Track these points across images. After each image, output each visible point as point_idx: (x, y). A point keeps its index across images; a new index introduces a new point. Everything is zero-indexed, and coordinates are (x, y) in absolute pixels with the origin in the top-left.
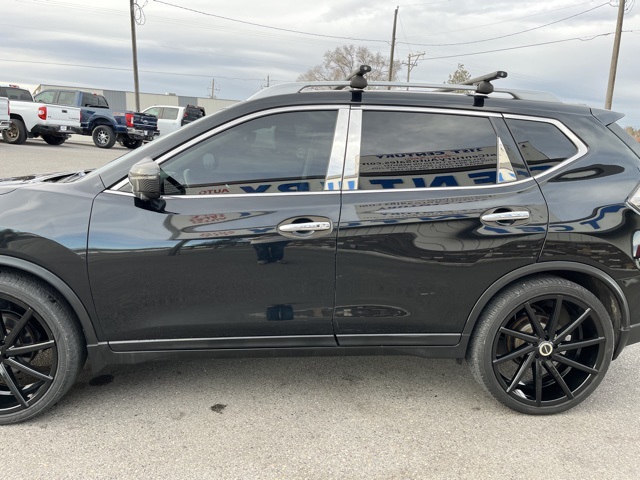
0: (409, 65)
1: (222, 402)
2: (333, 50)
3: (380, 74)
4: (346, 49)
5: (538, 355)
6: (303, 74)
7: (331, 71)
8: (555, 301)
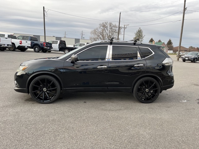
0: (124, 28)
1: (86, 101)
2: (102, 23)
3: (116, 30)
4: (105, 23)
5: (146, 92)
6: (93, 30)
7: (101, 29)
8: (148, 81)
